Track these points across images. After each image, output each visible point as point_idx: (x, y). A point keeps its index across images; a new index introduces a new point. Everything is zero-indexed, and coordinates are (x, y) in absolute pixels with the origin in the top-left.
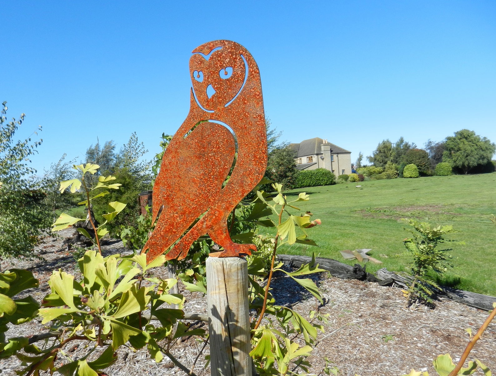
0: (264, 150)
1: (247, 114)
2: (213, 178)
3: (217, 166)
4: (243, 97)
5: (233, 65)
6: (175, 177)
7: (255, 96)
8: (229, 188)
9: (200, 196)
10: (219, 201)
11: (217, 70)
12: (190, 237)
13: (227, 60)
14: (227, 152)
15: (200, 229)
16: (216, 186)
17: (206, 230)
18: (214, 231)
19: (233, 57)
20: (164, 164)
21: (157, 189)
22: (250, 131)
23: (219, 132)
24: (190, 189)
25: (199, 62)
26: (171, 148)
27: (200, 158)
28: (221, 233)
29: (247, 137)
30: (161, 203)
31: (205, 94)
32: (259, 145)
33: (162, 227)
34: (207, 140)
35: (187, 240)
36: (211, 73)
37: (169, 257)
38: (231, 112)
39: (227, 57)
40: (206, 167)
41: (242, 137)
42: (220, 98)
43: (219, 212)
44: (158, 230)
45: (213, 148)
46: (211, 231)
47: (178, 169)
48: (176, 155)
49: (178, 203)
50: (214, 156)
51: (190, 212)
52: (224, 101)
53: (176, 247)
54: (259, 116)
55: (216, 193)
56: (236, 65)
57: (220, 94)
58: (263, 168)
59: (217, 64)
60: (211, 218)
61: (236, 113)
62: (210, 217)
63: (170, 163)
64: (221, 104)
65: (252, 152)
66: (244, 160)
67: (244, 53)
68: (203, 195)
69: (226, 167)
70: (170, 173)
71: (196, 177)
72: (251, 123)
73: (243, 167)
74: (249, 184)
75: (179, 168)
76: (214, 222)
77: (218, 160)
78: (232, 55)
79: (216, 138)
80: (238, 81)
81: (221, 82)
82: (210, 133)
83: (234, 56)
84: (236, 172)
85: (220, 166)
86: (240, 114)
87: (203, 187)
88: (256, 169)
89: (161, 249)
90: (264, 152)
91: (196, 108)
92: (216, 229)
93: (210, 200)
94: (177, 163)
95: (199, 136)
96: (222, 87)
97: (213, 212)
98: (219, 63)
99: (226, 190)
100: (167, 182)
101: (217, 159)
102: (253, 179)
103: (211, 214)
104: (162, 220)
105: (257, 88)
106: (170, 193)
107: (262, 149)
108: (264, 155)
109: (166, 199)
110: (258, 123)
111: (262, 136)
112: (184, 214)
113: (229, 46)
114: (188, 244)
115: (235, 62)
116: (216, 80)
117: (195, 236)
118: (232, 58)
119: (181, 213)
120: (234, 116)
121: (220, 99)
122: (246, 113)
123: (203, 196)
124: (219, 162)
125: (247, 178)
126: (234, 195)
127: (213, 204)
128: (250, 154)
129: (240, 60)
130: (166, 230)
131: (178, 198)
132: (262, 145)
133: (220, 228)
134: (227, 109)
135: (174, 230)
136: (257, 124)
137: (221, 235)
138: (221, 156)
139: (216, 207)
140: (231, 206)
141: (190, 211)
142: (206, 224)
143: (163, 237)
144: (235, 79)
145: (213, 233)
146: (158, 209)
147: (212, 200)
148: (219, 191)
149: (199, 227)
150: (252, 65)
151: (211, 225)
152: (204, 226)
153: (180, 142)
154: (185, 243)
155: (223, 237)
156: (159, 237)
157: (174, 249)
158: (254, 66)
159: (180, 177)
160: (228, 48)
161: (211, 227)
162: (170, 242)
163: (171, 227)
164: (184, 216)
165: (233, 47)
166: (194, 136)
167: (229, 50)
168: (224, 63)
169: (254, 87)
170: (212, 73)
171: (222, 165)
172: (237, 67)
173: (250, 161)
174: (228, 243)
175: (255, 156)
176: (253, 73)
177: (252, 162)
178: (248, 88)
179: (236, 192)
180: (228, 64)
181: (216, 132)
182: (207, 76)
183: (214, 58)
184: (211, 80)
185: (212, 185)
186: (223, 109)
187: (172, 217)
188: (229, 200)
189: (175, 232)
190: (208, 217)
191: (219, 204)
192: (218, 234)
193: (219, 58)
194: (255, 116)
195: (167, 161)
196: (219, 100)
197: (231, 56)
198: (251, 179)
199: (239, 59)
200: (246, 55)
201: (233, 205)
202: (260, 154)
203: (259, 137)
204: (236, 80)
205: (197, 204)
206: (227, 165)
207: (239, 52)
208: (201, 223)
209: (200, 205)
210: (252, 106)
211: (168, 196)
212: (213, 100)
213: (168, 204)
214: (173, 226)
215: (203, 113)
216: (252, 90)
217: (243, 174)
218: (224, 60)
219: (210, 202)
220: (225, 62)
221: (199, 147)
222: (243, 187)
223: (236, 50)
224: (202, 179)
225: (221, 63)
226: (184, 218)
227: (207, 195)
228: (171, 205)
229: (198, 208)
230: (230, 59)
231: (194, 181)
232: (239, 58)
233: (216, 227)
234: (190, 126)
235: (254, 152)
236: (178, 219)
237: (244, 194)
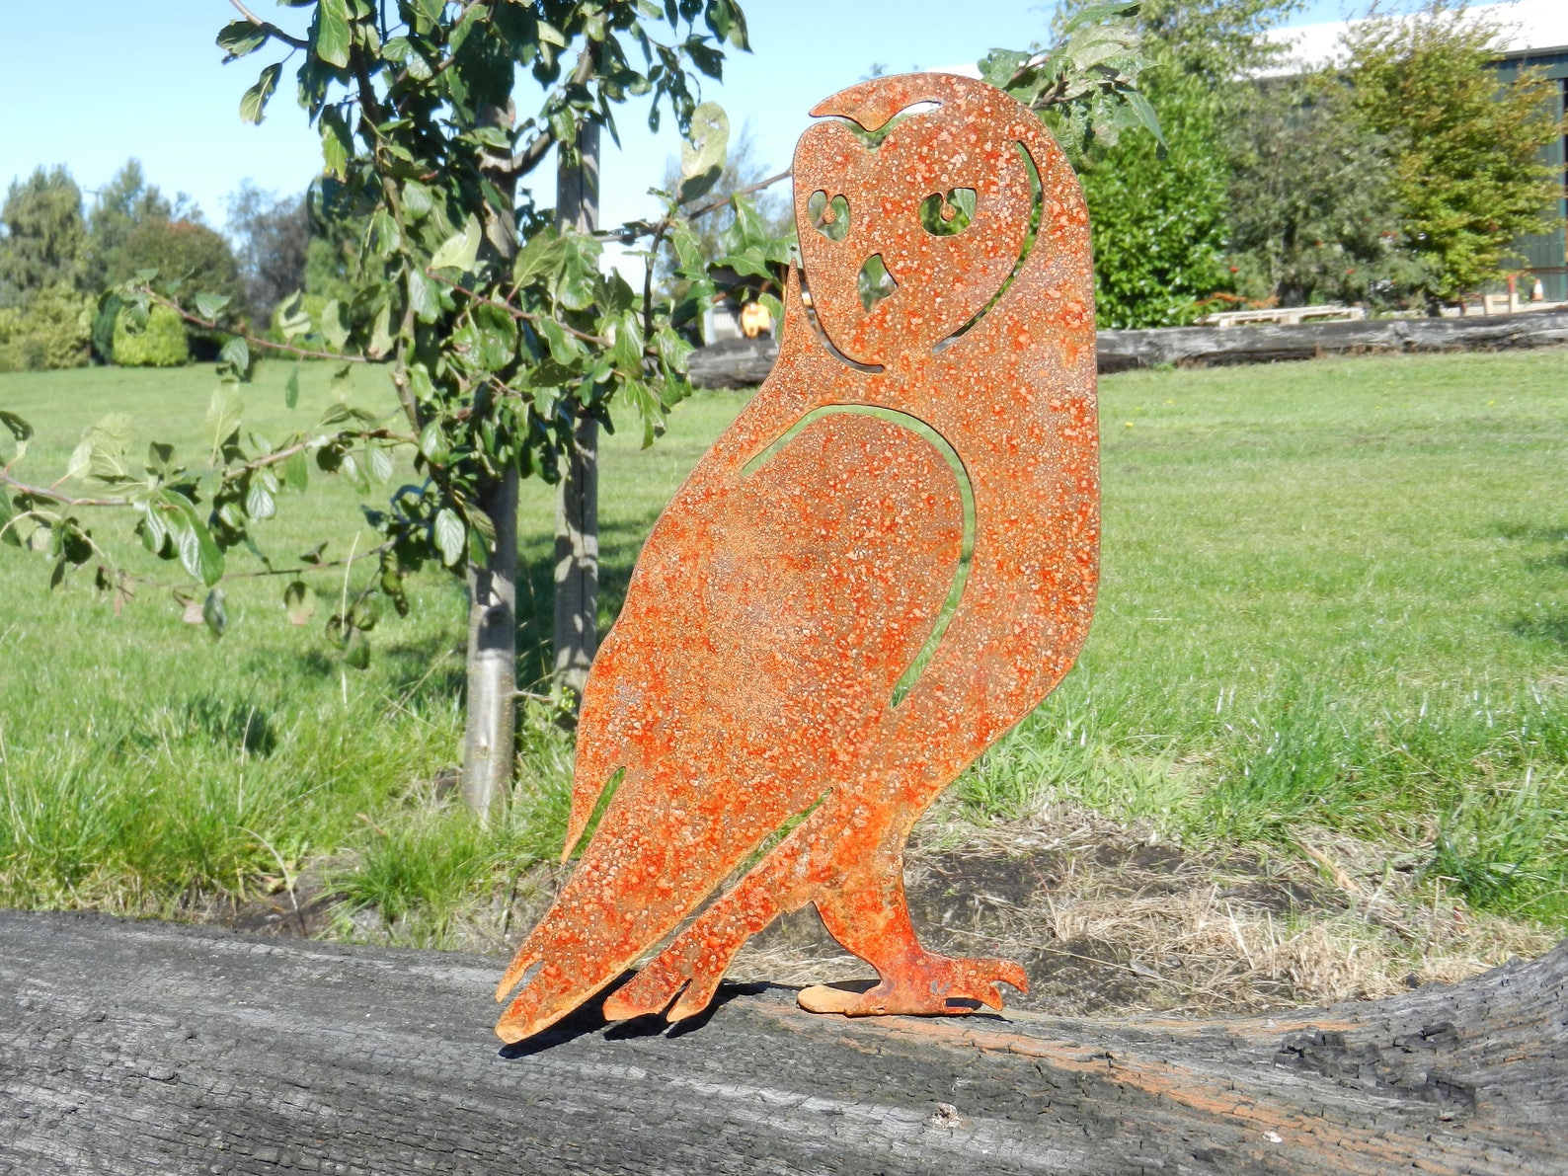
0: (1087, 549)
1: (1023, 391)
2: (855, 661)
3: (878, 607)
4: (1011, 318)
5: (981, 183)
6: (688, 643)
7: (1064, 319)
8: (924, 708)
9: (794, 736)
10: (875, 759)
11: (910, 198)
13: (959, 160)
14: (925, 547)
15: (782, 884)
16: (869, 692)
17: (806, 889)
18: (841, 896)
19: (982, 149)
20: (646, 584)
21: (600, 691)
22: (1030, 465)
23: (900, 460)
24: (750, 700)
25: (839, 159)
26: (683, 514)
27: (806, 565)
28: (875, 905)
29: (1017, 488)
30: (615, 755)
31: (850, 295)
32: (1064, 527)
33: (611, 865)
34: (843, 489)
35: (716, 930)
36: (885, 209)
37: (630, 1004)
38: (956, 379)
39: (961, 146)
40: (831, 607)
41: (995, 490)
42: (914, 314)
43: (872, 808)
44: (591, 881)
45: (868, 525)
46: (829, 894)
47: (703, 609)
48: (701, 545)
49: (692, 762)
50: (867, 562)
51: (744, 803)
52: (929, 326)
53: (667, 959)
54: (1074, 402)
55: (866, 724)
56: (994, 183)
57: (915, 298)
58: (1078, 629)
59: (913, 171)
60: (835, 836)
61: (978, 380)
62: (829, 832)
63: (670, 581)
64: (916, 339)
65: (1035, 554)
66: (995, 586)
67: (1030, 135)
68: (806, 730)
69: (917, 612)
70: (667, 624)
71: (782, 650)
72: (1037, 431)
73: (991, 617)
74: (1011, 695)
75: (711, 604)
76: (846, 856)
77: (886, 581)
78: (981, 141)
79: (884, 482)
80: (994, 248)
81: (924, 249)
82: (861, 461)
83: (988, 147)
84: (958, 636)
85: (889, 609)
86: (996, 389)
87: (810, 694)
88: (1045, 629)
89: (598, 967)
90: (1085, 557)
91: (808, 348)
92: (851, 885)
93: (833, 754)
94: (703, 581)
95: (812, 472)
96: (928, 271)
97: (844, 808)
98: (922, 167)
99: (909, 716)
100: (652, 665)
101: (881, 577)
102: (1031, 673)
103: (832, 816)
104: (614, 834)
105: (1073, 285)
106: (660, 714)
107: (1075, 544)
108: (1085, 571)
109: (640, 740)
110: (1068, 432)
111: (1080, 490)
112: (712, 811)
113: (969, 102)
114: (723, 947)
115: (992, 169)
116: (902, 237)
117: (757, 915)
118: (978, 150)
119: (700, 808)
120: (967, 394)
121: (915, 321)
122: (1019, 385)
123: (804, 735)
124: (890, 589)
125: (1003, 666)
126: (942, 739)
127: (847, 772)
128: (1024, 562)
129: (1015, 165)
130: (626, 881)
131: (692, 736)
132: (1081, 529)
133: (871, 882)
134: (940, 365)
135: (663, 883)
136: (1063, 435)
137: (872, 915)
138: (898, 563)
139: (859, 789)
140: (924, 785)
141: (744, 798)
142: (811, 863)
143: (610, 913)
144: (984, 240)
145: (839, 903)
146: (597, 785)
147: (843, 757)
148: (877, 719)
149: (779, 874)
150: (1060, 188)
151: (829, 868)
152: (801, 870)
153: (724, 493)
154: (709, 945)
155: (880, 921)
156: (593, 912)
157: (656, 971)
158: (1071, 193)
159: (711, 649)
160: (963, 108)
161: (827, 876)
162: (640, 935)
163: (652, 869)
164: (715, 821)
165: (987, 109)
166: (788, 468)
167: (971, 119)
168: (944, 170)
169: (1061, 282)
170: (889, 206)
171: (902, 603)
172: (998, 192)
173: (1021, 592)
174: (900, 951)
175: (1046, 575)
176: (1064, 220)
177: (1031, 600)
178: (1035, 280)
179: (951, 727)
180: (959, 174)
181: (887, 460)
182: (866, 219)
183: (902, 146)
184: (881, 236)
185: (849, 687)
186: (922, 362)
187: (660, 824)
188: (921, 759)
189: (665, 893)
190: (819, 829)
191: (874, 774)
192: (860, 909)
193: (925, 149)
194: (1057, 403)
195: (658, 569)
196: (910, 323)
197: (975, 146)
198: (1021, 671)
199: (1008, 161)
200: (1040, 145)
201: (933, 783)
202: (1068, 565)
203: (1066, 491)
204: (990, 243)
205: (776, 769)
206: (919, 606)
207: (1011, 130)
208: (786, 856)
209: (788, 775)
210: (1050, 357)
211: (649, 727)
212: (883, 321)
213: (647, 761)
214: (658, 860)
215: (838, 376)
216: (1052, 291)
217: (987, 647)
218: (945, 157)
219: (836, 762)
220: (950, 167)
221: (807, 517)
222: (982, 703)
223: (997, 120)
224: (807, 658)
225: (931, 171)
226: (714, 830)
227: (826, 731)
228: (661, 769)
229: (778, 788)
230: (970, 155)
231: (771, 666)
232: (1007, 155)
233: (851, 877)
234: (774, 427)
235: (1041, 557)
236: (687, 832)
237: (988, 733)
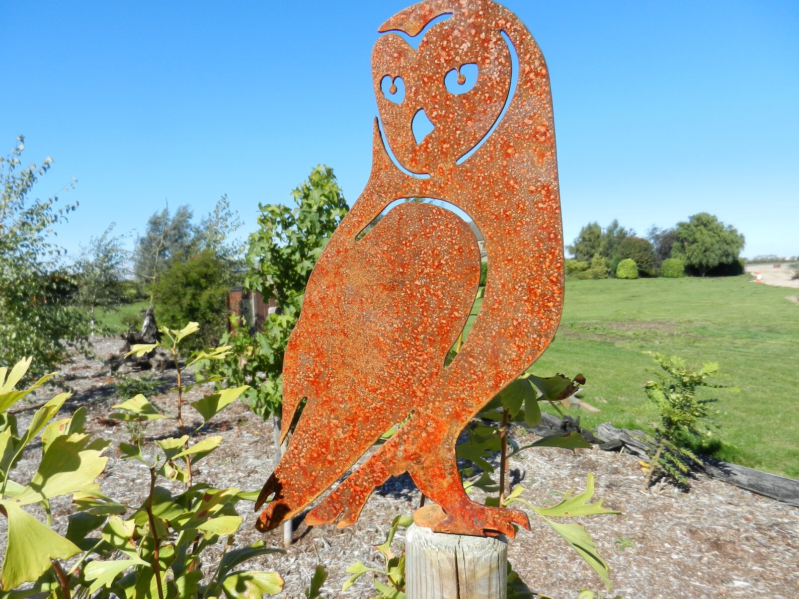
0: (556, 275)
1: (512, 182)
2: (423, 341)
3: (434, 312)
4: (502, 139)
5: (479, 59)
6: (334, 332)
7: (535, 136)
8: (463, 368)
9: (392, 382)
10: (437, 395)
11: (438, 73)
12: (366, 478)
13: (465, 46)
14: (459, 276)
15: (391, 461)
16: (432, 359)
17: (404, 464)
18: (423, 468)
19: (479, 38)
20: (310, 301)
21: (292, 358)
22: (518, 226)
23: (442, 227)
24: (367, 362)
25: (396, 55)
26: (326, 263)
27: (393, 289)
28: (441, 474)
29: (511, 240)
30: (301, 391)
31: (407, 134)
32: (541, 262)
33: (303, 447)
34: (411, 245)
35: (358, 483)
36: (424, 82)
37: (317, 518)
38: (471, 178)
39: (466, 38)
40: (408, 312)
41: (498, 242)
42: (444, 142)
43: (437, 422)
44: (294, 455)
45: (426, 265)
46: (416, 467)
47: (340, 314)
48: (337, 280)
49: (340, 395)
50: (426, 286)
51: (368, 417)
52: (453, 148)
53: (334, 497)
54: (543, 187)
55: (431, 376)
56: (488, 58)
57: (444, 133)
58: (552, 322)
59: (438, 57)
60: (417, 437)
61: (484, 179)
62: (414, 434)
63: (322, 299)
64: (446, 157)
65: (524, 279)
66: (500, 298)
67: (508, 25)
68: (398, 379)
69: (456, 314)
70: (322, 322)
71: (383, 335)
72: (521, 206)
73: (499, 316)
74: (513, 360)
75: (344, 311)
76: (424, 447)
77: (437, 296)
78: (478, 33)
79: (433, 241)
80: (490, 98)
81: (448, 102)
82: (419, 229)
83: (483, 36)
84: (481, 327)
85: (440, 312)
86: (495, 183)
87: (399, 359)
88: (531, 323)
89: (301, 498)
90: (555, 279)
91: (386, 167)
92: (427, 464)
93: (414, 392)
94: (339, 299)
95: (393, 237)
96: (451, 116)
97: (421, 421)
98: (444, 53)
99: (455, 372)
100: (316, 344)
101: (434, 294)
102: (525, 348)
103: (415, 426)
104: (304, 431)
105: (540, 115)
106: (322, 370)
107: (548, 272)
108: (555, 288)
109: (313, 383)
110: (541, 205)
111: (550, 240)
112: (352, 421)
113: (470, 10)
114: (362, 492)
115: (486, 49)
116: (435, 97)
117: (378, 477)
118: (476, 39)
119: (346, 419)
120: (478, 187)
121: (445, 146)
122: (509, 179)
123: (397, 382)
124: (440, 301)
125: (508, 343)
126: (474, 385)
127: (423, 402)
128: (517, 283)
129: (499, 45)
130: (312, 456)
131: (339, 382)
132: (551, 262)
133: (438, 462)
134: (462, 171)
135: (329, 457)
136: (537, 207)
137: (440, 480)
138: (444, 286)
139: (429, 411)
140: (465, 410)
141: (368, 415)
142: (405, 451)
143: (305, 471)
144: (483, 93)
145: (421, 473)
146: (293, 406)
147: (419, 394)
148: (437, 374)
149: (389, 456)
150: (528, 56)
151: (415, 454)
152: (400, 454)
153: (346, 251)
154: (355, 491)
155: (445, 483)
156: (296, 470)
157: (329, 502)
158: (535, 58)
159: (345, 334)
160: (467, 14)
161: (415, 458)
162: (320, 483)
163: (323, 450)
164: (354, 426)
165: (481, 13)
166: (380, 235)
167: (471, 20)
168: (457, 54)
169: (532, 114)
170: (426, 79)
171: (447, 309)
172: (490, 63)
173: (516, 301)
174: (457, 500)
175: (530, 291)
176: (532, 75)
177: (522, 306)
178: (516, 115)
179: (479, 378)
180: (466, 55)
181: (434, 228)
182: (414, 89)
183: (432, 42)
184: (423, 98)
185: (420, 355)
186: (451, 170)
187: (326, 426)
188: (462, 396)
189: (331, 462)
190: (409, 432)
191: (437, 403)
192: (433, 476)
193: (445, 43)
194: (533, 188)
195: (316, 293)
196: (442, 148)
197: (475, 36)
198: (518, 346)
199: (495, 43)
200: (515, 30)
201: (470, 409)
202: (545, 284)
203: (541, 240)
204: (487, 95)
205: (384, 400)
206: (457, 311)
207: (496, 23)
208: (392, 446)
209: (390, 403)
210: (527, 161)
211: (317, 376)
212: (427, 148)
213: (317, 394)
214: (327, 446)
215: (403, 182)
216: (526, 121)
217: (499, 333)
218: (457, 46)
219: (416, 396)
220: (460, 51)
221: (392, 262)
222: (496, 365)
223: (487, 18)
224: (397, 340)
225: (449, 55)
226: (354, 431)
227: (409, 380)
228: (324, 399)
229: (385, 410)
230: (472, 42)
231: (377, 345)
232: (494, 40)
233: (428, 459)
234: (371, 213)
235: (527, 280)
236: (340, 431)
237: (500, 382)
